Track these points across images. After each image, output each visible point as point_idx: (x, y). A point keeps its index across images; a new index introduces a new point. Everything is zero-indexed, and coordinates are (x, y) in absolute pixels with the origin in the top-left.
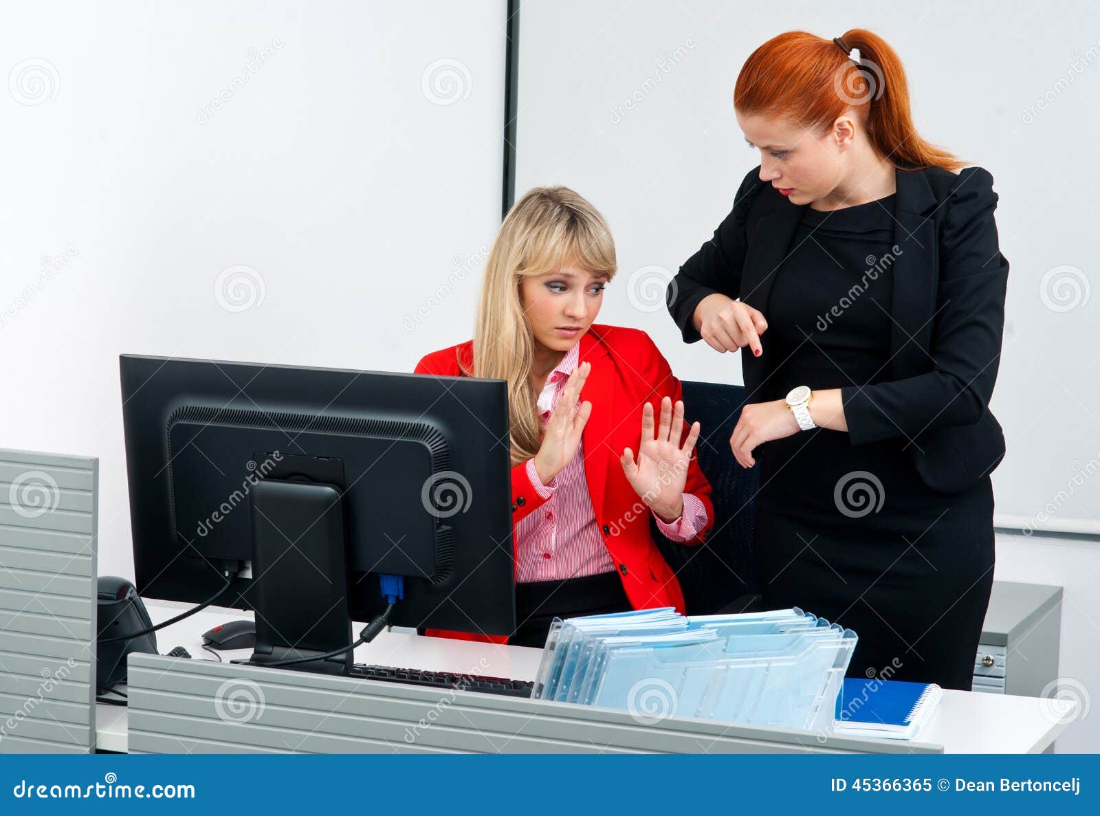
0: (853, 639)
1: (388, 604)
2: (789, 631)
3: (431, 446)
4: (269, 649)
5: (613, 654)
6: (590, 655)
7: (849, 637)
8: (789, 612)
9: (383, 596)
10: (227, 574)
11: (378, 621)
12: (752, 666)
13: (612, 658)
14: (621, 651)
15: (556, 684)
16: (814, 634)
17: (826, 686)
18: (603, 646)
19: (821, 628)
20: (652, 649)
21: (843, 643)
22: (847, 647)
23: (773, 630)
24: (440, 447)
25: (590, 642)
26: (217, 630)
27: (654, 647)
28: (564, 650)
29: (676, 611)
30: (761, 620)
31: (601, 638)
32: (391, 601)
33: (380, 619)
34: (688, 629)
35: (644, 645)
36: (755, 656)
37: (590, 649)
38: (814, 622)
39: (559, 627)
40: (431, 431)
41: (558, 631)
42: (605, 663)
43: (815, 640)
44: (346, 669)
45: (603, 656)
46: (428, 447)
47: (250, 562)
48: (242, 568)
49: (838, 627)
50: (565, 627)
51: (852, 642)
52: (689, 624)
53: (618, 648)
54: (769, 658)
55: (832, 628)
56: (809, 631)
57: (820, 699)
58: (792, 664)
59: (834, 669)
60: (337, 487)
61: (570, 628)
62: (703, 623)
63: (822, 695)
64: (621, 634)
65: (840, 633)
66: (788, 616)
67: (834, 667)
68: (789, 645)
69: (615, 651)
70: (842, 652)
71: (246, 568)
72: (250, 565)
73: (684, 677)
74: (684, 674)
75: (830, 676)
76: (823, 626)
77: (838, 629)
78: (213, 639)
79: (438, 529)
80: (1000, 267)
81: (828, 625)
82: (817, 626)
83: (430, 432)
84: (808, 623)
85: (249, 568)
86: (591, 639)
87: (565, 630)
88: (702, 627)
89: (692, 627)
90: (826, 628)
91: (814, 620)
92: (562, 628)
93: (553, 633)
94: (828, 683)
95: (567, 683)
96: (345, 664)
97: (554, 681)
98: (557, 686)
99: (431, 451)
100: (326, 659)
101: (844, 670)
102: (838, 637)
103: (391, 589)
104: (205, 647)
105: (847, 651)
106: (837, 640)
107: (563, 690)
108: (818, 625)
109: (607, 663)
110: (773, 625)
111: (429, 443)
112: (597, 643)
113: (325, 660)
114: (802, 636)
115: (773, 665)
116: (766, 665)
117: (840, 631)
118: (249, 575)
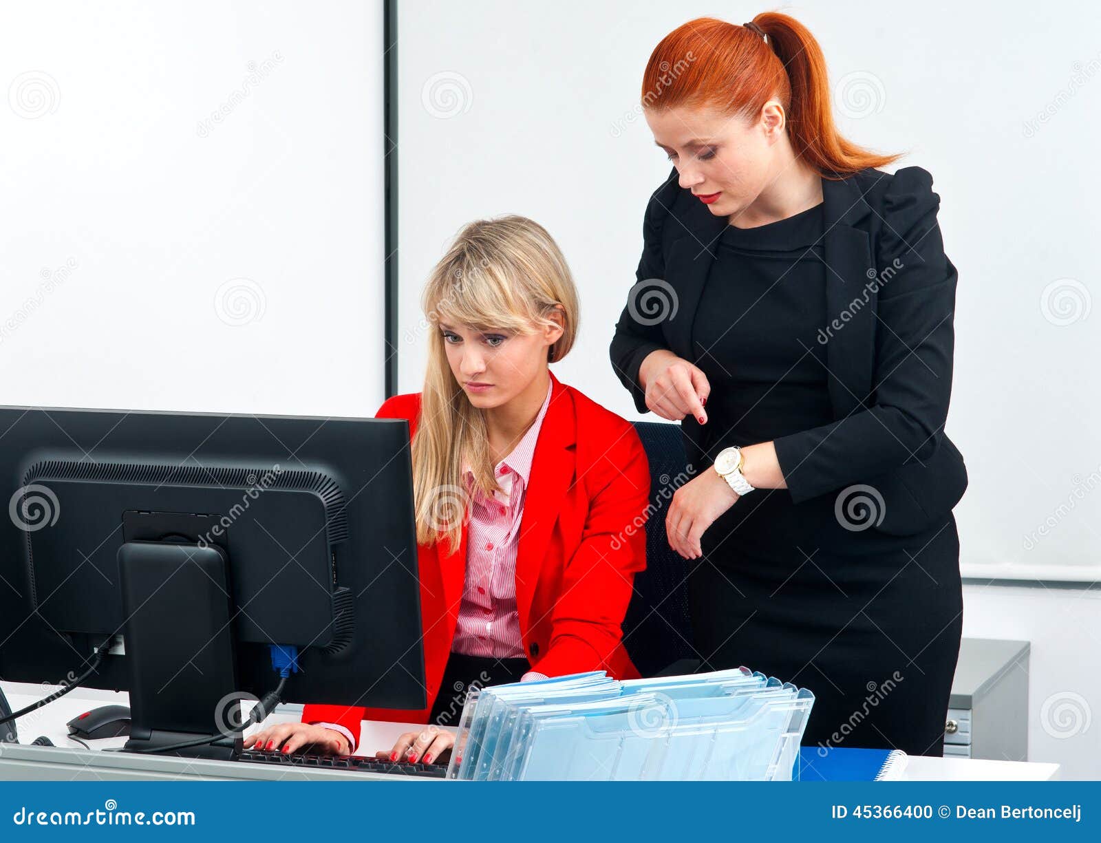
0: (809, 699)
1: (281, 678)
2: (736, 693)
3: (324, 497)
4: (147, 734)
5: (540, 724)
6: (512, 729)
7: (805, 697)
8: (735, 672)
9: (275, 669)
10: (96, 650)
11: (269, 697)
12: (697, 733)
13: (539, 730)
14: (549, 721)
15: (475, 762)
16: (764, 695)
17: (780, 753)
18: (527, 715)
19: (772, 688)
20: (583, 718)
21: (798, 704)
22: (802, 708)
23: (717, 692)
24: (334, 498)
25: (512, 712)
26: (85, 716)
27: (585, 716)
28: (483, 725)
29: (607, 675)
30: (703, 681)
31: (526, 708)
32: (284, 675)
33: (272, 696)
34: (622, 694)
35: (574, 713)
36: (699, 722)
37: (513, 721)
38: (763, 682)
39: (475, 698)
40: (324, 479)
41: (476, 702)
42: (530, 735)
43: (767, 702)
44: (235, 753)
45: (528, 728)
46: (321, 498)
47: (122, 636)
48: (113, 643)
49: (791, 686)
50: (483, 698)
51: (809, 702)
52: (623, 688)
53: (545, 718)
54: (715, 724)
55: (784, 689)
56: (758, 692)
57: (774, 768)
58: (742, 729)
59: (789, 734)
60: (219, 547)
61: (488, 698)
62: (639, 687)
63: (776, 763)
64: (546, 702)
65: (794, 693)
66: (734, 676)
67: (788, 732)
68: (738, 708)
69: (542, 721)
70: (797, 715)
71: (117, 643)
72: (122, 640)
73: (620, 748)
74: (620, 746)
75: (785, 741)
76: (774, 686)
77: (791, 689)
78: (80, 727)
79: (335, 591)
80: (948, 278)
81: (780, 685)
82: (767, 686)
83: (322, 482)
84: (757, 683)
85: (121, 644)
86: (514, 709)
87: (483, 701)
88: (639, 691)
89: (625, 692)
90: (777, 688)
91: (764, 680)
92: (479, 698)
93: (469, 704)
94: (783, 749)
95: (488, 760)
96: (233, 748)
97: (472, 758)
98: (476, 764)
99: (324, 502)
100: (211, 743)
101: (800, 735)
102: (792, 697)
103: (284, 661)
104: (72, 736)
105: (803, 713)
106: (791, 701)
107: (483, 769)
108: (769, 685)
109: (533, 735)
110: (718, 688)
111: (322, 494)
112: (520, 713)
113: (211, 745)
114: (751, 698)
115: (720, 731)
116: (713, 732)
117: (794, 691)
118: (121, 651)
